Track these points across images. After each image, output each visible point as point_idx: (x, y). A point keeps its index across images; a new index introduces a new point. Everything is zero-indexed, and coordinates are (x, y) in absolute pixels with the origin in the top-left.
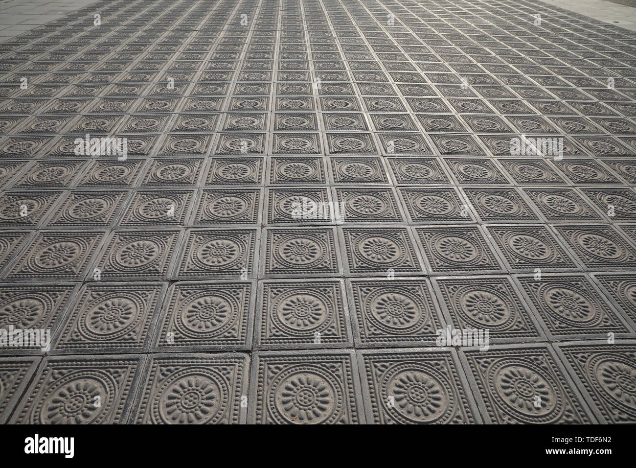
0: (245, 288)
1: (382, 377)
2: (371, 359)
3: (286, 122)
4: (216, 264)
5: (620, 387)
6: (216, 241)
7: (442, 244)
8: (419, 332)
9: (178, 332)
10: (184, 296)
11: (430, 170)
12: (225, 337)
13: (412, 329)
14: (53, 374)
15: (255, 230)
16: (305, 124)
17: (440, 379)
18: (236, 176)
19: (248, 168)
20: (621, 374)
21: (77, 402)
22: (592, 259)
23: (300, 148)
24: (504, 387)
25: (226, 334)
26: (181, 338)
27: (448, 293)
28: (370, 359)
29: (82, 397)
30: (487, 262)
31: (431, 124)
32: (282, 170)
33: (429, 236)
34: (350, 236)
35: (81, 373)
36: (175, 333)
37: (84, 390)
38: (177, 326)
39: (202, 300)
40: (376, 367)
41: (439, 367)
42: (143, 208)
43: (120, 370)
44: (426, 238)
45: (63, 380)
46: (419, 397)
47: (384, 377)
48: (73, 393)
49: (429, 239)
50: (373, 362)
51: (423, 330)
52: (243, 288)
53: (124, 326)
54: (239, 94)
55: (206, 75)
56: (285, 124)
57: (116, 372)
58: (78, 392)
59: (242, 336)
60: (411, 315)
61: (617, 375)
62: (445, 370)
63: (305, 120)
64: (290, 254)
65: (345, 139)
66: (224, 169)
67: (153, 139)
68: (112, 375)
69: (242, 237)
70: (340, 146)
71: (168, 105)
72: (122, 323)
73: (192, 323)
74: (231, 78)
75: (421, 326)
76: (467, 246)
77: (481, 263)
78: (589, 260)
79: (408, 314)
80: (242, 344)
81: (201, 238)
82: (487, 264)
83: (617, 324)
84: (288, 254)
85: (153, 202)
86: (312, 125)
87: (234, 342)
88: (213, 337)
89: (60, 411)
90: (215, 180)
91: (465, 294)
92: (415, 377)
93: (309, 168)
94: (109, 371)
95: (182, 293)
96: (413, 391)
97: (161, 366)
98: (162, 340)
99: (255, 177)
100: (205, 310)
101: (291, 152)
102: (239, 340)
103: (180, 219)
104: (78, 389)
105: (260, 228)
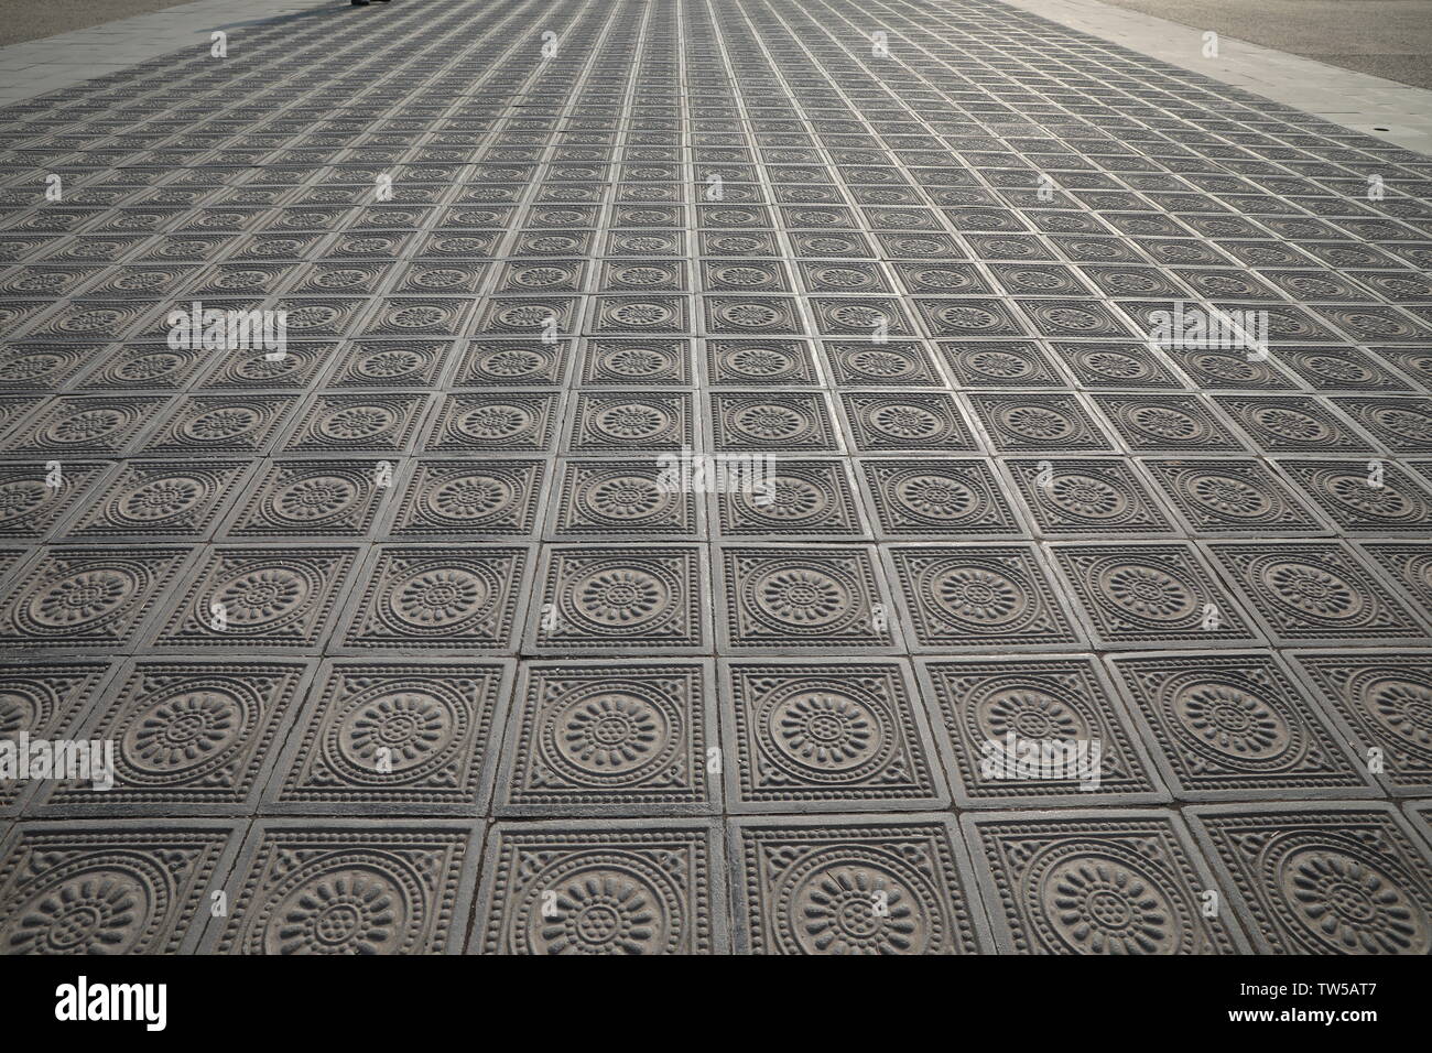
0: (488, 676)
1: (781, 879)
2: (761, 837)
3: (621, 314)
4: (431, 623)
5: (1334, 911)
6: (436, 572)
7: (946, 584)
8: (874, 780)
9: (327, 770)
10: (350, 689)
11: (935, 421)
12: (431, 784)
13: (859, 771)
14: (31, 860)
15: (526, 549)
16: (662, 319)
17: (915, 884)
18: (496, 431)
19: (524, 415)
20: (1338, 881)
21: (78, 924)
22: (1293, 620)
23: (645, 373)
24: (1062, 905)
25: (434, 777)
26: (332, 782)
27: (950, 694)
28: (757, 837)
29: (92, 914)
30: (1046, 625)
31: (944, 319)
32: (600, 420)
33: (918, 564)
34: (737, 565)
35: (96, 860)
36: (321, 771)
37: (99, 897)
38: (328, 755)
39: (388, 701)
40: (769, 855)
41: (914, 857)
42: (284, 497)
43: (185, 853)
44: (913, 570)
45: (54, 875)
46: (862, 926)
47: (786, 879)
48: (72, 904)
49: (918, 572)
50: (764, 844)
51: (885, 774)
52: (483, 677)
53: (209, 755)
54: (521, 255)
55: (454, 213)
56: (618, 319)
57: (177, 857)
58: (84, 900)
59: (469, 784)
60: (861, 741)
61: (1330, 882)
62: (928, 864)
63: (662, 310)
64: (597, 602)
65: (748, 352)
66: (469, 415)
67: (321, 352)
68: (166, 863)
69: (495, 564)
70: (736, 367)
71: (365, 277)
72: (204, 748)
73: (360, 751)
74: (510, 221)
75: (882, 765)
76: (1004, 589)
77: (1032, 628)
78: (1284, 621)
79: (852, 739)
80: (467, 801)
81: (405, 564)
82: (1047, 630)
83: (1339, 766)
84: (592, 604)
85: (306, 485)
86: (678, 321)
87: (450, 796)
88: (404, 784)
89: (38, 943)
90: (447, 440)
91: (990, 696)
92: (857, 879)
93: (660, 415)
94: (160, 855)
95: (346, 684)
96: (849, 910)
97: (280, 847)
98: (290, 786)
99: (536, 435)
100: (393, 724)
101: (623, 380)
102: (460, 792)
103: (361, 523)
104: (85, 894)
105: (537, 546)
